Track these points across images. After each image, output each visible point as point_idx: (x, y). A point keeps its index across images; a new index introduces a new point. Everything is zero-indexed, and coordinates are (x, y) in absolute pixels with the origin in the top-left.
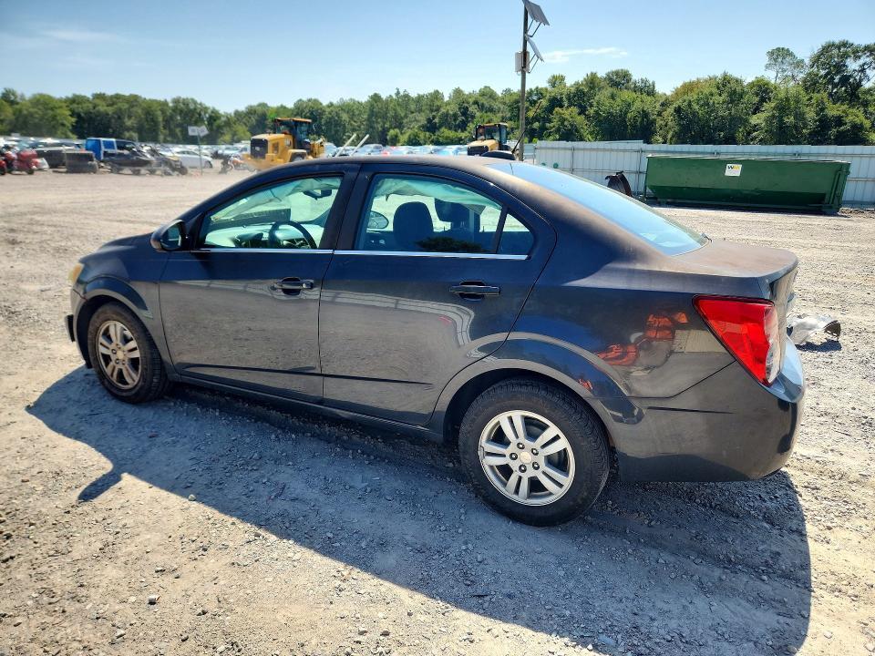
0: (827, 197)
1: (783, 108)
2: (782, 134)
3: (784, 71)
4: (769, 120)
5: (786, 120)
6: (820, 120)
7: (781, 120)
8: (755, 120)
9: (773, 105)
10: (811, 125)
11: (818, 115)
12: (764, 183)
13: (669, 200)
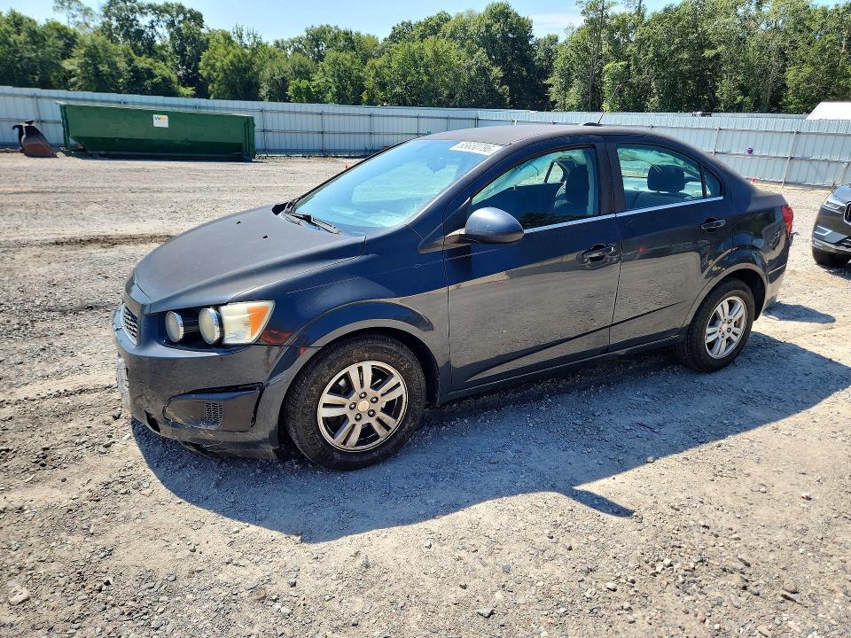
0: (244, 146)
1: (93, 54)
2: (100, 82)
3: (74, 16)
4: (84, 66)
5: (101, 68)
6: (132, 71)
7: (96, 68)
8: (67, 65)
9: (82, 52)
10: (127, 76)
11: (130, 66)
12: (186, 134)
13: (102, 152)
